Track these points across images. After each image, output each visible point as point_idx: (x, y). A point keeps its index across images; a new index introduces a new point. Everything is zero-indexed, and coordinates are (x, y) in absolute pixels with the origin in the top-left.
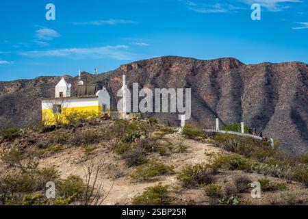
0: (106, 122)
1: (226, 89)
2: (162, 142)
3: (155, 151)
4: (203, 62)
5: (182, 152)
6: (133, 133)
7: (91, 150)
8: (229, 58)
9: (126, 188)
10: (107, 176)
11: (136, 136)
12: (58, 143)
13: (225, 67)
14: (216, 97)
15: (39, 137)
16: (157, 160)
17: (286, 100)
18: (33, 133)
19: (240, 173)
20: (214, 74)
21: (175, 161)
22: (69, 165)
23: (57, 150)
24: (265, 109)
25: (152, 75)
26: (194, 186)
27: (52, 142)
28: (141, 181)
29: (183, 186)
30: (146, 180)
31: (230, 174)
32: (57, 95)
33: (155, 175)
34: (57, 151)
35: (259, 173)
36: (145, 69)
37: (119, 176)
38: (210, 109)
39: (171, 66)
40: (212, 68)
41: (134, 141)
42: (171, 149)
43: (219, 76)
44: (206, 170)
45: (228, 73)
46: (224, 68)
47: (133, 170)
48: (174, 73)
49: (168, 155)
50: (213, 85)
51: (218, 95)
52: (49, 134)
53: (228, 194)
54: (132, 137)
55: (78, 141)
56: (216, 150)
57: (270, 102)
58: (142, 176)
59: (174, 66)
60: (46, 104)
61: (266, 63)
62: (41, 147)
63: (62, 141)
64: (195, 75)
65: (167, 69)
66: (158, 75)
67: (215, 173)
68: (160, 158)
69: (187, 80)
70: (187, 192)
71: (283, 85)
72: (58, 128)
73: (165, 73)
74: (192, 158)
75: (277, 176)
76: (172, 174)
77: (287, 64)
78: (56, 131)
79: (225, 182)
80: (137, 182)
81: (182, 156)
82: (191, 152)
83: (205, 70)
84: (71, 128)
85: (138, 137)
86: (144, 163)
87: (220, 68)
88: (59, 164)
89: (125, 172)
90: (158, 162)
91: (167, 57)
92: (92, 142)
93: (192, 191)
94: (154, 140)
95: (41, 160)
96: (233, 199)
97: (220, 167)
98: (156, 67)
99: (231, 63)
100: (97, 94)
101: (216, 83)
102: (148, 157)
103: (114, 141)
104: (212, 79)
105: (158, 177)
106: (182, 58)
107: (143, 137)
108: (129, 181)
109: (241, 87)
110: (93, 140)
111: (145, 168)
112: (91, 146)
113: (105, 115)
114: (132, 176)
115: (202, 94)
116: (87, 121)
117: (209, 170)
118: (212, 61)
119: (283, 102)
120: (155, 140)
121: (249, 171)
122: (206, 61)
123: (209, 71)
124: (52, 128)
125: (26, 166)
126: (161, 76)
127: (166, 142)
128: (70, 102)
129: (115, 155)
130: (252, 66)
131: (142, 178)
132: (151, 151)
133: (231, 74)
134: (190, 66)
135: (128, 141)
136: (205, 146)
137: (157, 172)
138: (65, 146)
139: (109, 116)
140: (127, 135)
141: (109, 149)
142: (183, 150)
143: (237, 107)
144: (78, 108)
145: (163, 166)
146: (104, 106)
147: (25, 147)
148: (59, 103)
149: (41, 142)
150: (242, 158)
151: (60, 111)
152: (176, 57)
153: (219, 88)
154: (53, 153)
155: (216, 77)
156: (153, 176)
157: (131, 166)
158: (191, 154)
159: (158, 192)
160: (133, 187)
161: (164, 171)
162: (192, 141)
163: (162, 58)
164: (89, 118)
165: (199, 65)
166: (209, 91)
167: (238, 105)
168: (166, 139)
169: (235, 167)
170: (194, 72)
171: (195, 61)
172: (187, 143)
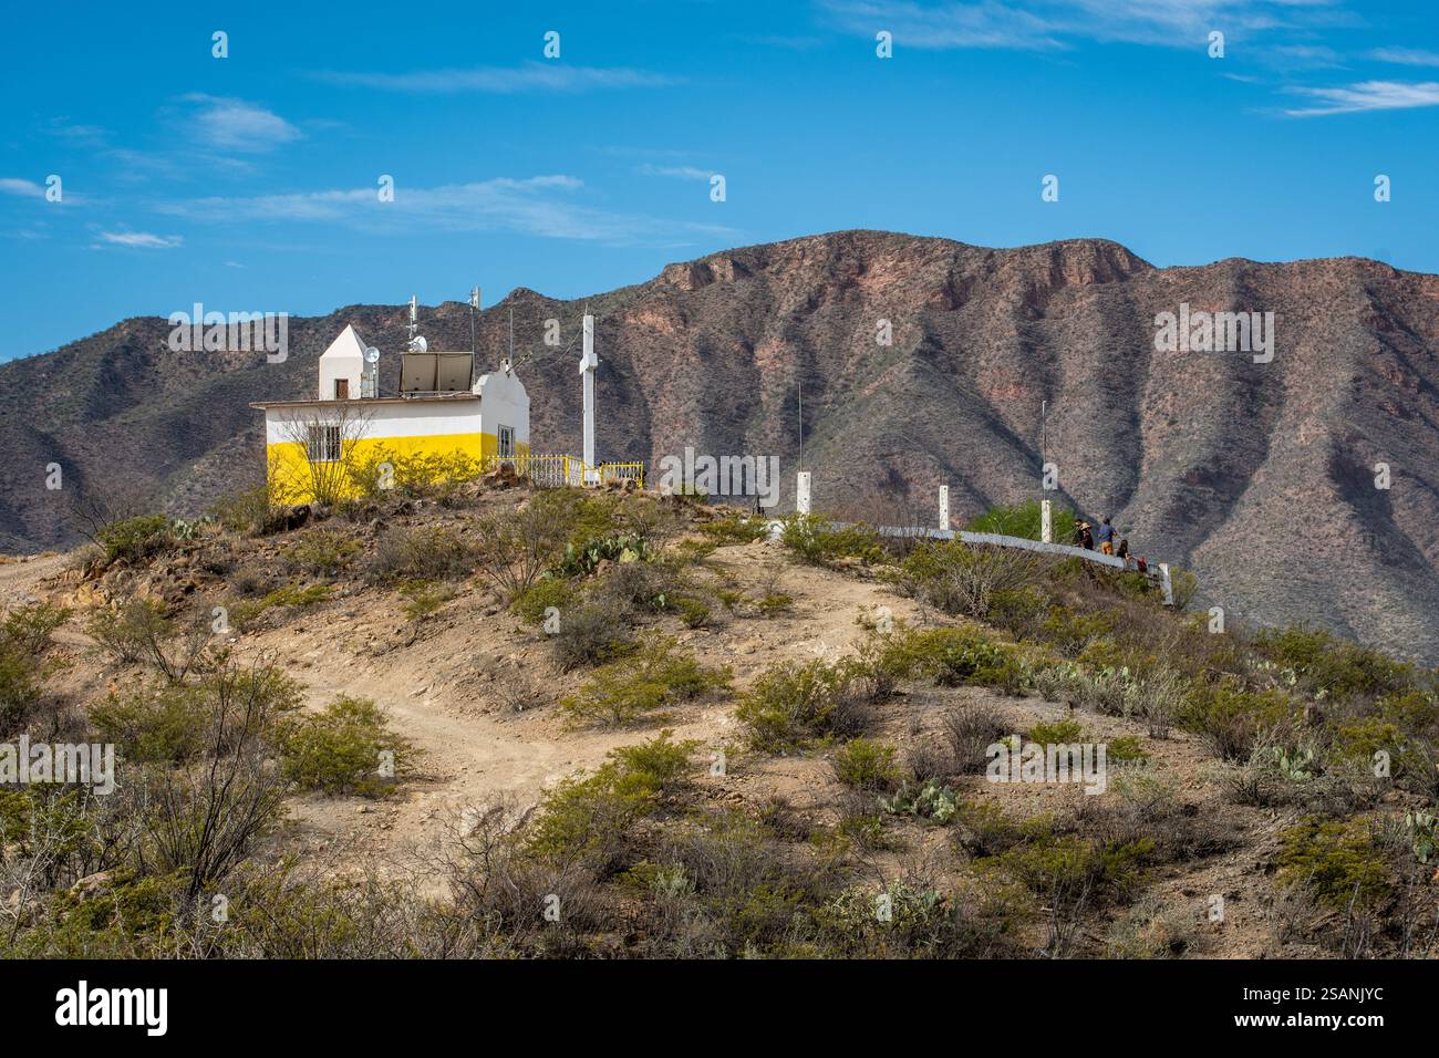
0: (503, 495)
1: (1079, 364)
2: (702, 575)
3: (670, 609)
4: (991, 254)
5: (772, 617)
6: (591, 540)
7: (432, 604)
8: (1094, 242)
9: (545, 750)
10: (482, 702)
11: (604, 553)
12: (316, 574)
13: (1077, 273)
14: (1038, 393)
15: (244, 552)
16: (672, 645)
17: (1315, 409)
18: (224, 536)
19: (977, 699)
20: (1034, 303)
21: (741, 649)
22: (347, 659)
23: (309, 603)
24: (1230, 443)
25: (788, 305)
26: (796, 746)
27: (292, 570)
28: (605, 726)
29: (755, 746)
30: (622, 722)
31: (940, 700)
32: (327, 392)
33: (662, 700)
34: (312, 604)
35: (1049, 697)
36: (764, 281)
37: (525, 704)
38: (1014, 441)
39: (862, 270)
40: (1028, 280)
41: (594, 571)
42: (729, 602)
43: (1051, 310)
44: (846, 683)
45: (1087, 301)
46: (1073, 280)
47: (580, 682)
48: (877, 299)
49: (718, 627)
50: (1028, 348)
51: (1047, 385)
52: (285, 539)
53: (920, 778)
54: (586, 556)
55: (391, 569)
56: (905, 609)
57: (1253, 415)
58: (610, 704)
59: (876, 268)
60: (279, 425)
61: (1237, 262)
62: (248, 589)
63: (331, 569)
64: (957, 305)
65: (851, 283)
66: (813, 304)
67: (884, 695)
68: (688, 635)
69: (926, 326)
70: (769, 768)
71: (1300, 350)
72: (319, 518)
73: (839, 299)
74: (807, 637)
75: (1115, 712)
76: (723, 699)
77: (1318, 266)
78: (311, 530)
79: (916, 731)
80: (589, 727)
81: (770, 630)
82: (805, 615)
83: (999, 288)
84: (368, 520)
85: (611, 555)
86: (623, 655)
87: (1058, 279)
88: (311, 655)
89: (553, 688)
90: (674, 651)
91: (849, 236)
92: (442, 571)
93: (785, 764)
94: (672, 567)
95: (248, 640)
96: (936, 796)
97: (902, 672)
98: (806, 274)
99: (1098, 259)
100: (476, 390)
101: (1041, 339)
102: (639, 635)
103: (519, 571)
104: (1027, 324)
105: (669, 710)
106: (910, 239)
107: (628, 557)
108: (559, 723)
109: (1136, 354)
110: (445, 564)
111: (625, 674)
112: (433, 591)
113: (504, 468)
114: (571, 706)
115: (984, 382)
116: (433, 492)
117: (859, 686)
118: (1026, 252)
119: (1300, 415)
120: (675, 571)
121: (1014, 690)
122: (1003, 251)
123: (1013, 292)
124: (298, 519)
125: (179, 660)
126: (827, 307)
127: (716, 576)
128: (372, 416)
129: (519, 622)
130: (1183, 273)
131: (608, 713)
132: (653, 612)
133: (1101, 304)
134: (936, 273)
135: (571, 570)
136: (862, 592)
137: (666, 690)
138: (340, 587)
139: (518, 473)
140: (570, 548)
141: (499, 600)
142: (778, 606)
143: (1120, 435)
144: (399, 441)
145: (691, 669)
146: (506, 436)
147: (190, 590)
148: (332, 422)
149: (250, 571)
150: (998, 641)
151: (334, 452)
152: (884, 235)
153: (1053, 359)
154: (293, 614)
155: (1040, 315)
156: (650, 706)
157: (573, 667)
158: (806, 624)
159: (653, 767)
160: (570, 747)
161: (694, 688)
162: (816, 574)
163: (830, 239)
164: (440, 480)
165: (973, 266)
166: (1013, 368)
167: (1124, 427)
168: (717, 567)
169: (960, 673)
170: (955, 293)
171: (959, 251)
172: (795, 579)
